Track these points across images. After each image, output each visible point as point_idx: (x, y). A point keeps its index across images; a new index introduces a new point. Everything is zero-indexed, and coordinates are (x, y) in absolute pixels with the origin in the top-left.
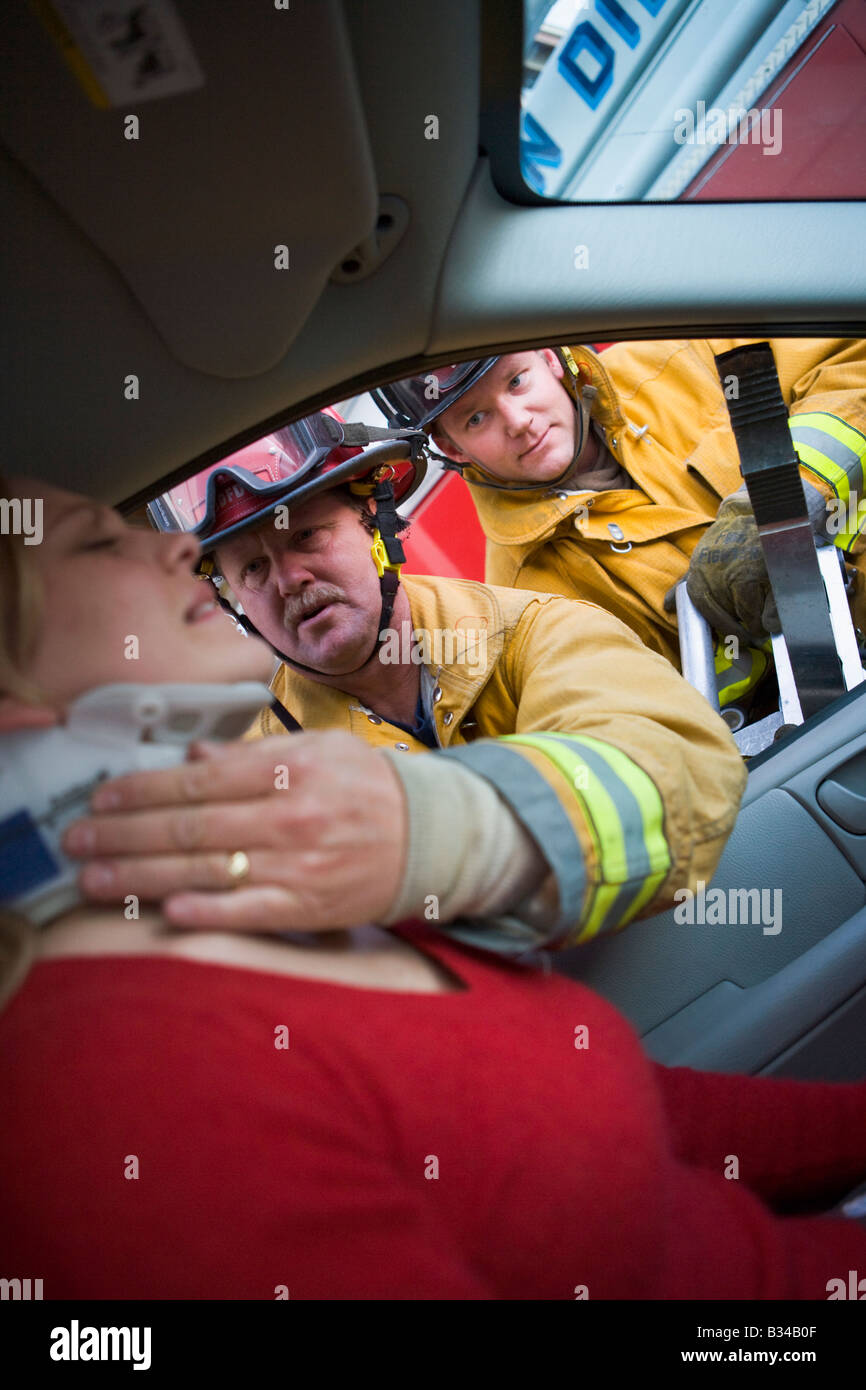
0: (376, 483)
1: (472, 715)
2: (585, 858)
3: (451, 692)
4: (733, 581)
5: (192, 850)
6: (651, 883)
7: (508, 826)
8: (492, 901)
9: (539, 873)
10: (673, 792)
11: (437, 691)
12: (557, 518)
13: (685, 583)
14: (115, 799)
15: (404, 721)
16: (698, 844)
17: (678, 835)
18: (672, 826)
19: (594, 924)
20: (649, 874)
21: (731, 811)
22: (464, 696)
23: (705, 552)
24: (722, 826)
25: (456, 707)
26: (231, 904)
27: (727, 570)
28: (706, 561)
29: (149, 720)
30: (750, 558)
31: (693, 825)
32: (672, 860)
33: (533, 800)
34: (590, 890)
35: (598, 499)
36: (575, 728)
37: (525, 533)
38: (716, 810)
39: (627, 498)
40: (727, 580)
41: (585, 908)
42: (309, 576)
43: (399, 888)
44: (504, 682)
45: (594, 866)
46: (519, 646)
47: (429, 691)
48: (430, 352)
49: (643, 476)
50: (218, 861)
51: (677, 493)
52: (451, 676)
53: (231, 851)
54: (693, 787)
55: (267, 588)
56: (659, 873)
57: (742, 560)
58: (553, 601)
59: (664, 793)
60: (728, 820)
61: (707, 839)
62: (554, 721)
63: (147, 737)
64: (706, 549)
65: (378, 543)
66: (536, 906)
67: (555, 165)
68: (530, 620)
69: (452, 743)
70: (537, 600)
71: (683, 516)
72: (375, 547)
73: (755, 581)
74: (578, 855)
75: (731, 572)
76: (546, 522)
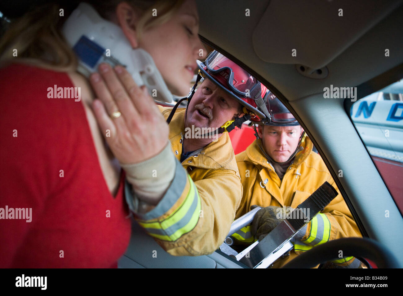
0: (249, 114)
1: (194, 168)
2: (165, 214)
3: (198, 159)
4: (267, 221)
5: (115, 100)
6: (166, 238)
7: (164, 188)
8: (140, 193)
9: (154, 203)
10: (196, 233)
11: (197, 155)
12: (260, 163)
13: (261, 209)
14: (120, 72)
15: (184, 151)
16: (184, 247)
17: (184, 240)
18: (186, 237)
19: (147, 226)
20: (169, 236)
21: (198, 253)
22: (198, 164)
23: (272, 209)
24: (192, 252)
25: (194, 163)
26: (105, 118)
27: (269, 218)
28: (269, 211)
29: (146, 71)
30: (276, 223)
31: (189, 243)
32: (176, 241)
33: (175, 192)
34: (156, 220)
35: (272, 172)
36: (202, 197)
37: (252, 157)
38: (196, 248)
39: (277, 179)
40: (267, 220)
41: (150, 221)
42: (212, 107)
43: (132, 163)
44: (207, 173)
45: (163, 218)
46: (220, 173)
47: (196, 153)
48: (290, 103)
49: (285, 181)
50: (115, 108)
51: (286, 193)
52: (203, 157)
53: (119, 111)
54: (200, 238)
55: (204, 96)
56: (170, 238)
57: (275, 221)
58: (238, 177)
59: (194, 230)
60: (195, 253)
61: (187, 249)
62: (202, 191)
63: (142, 73)
64: (273, 209)
65: (230, 122)
66: (145, 206)
67: (365, 117)
68: (228, 173)
69: (184, 166)
70: (236, 173)
71: (280, 198)
72: (229, 122)
73: (270, 227)
74: (165, 212)
75: (269, 220)
76: (258, 160)
